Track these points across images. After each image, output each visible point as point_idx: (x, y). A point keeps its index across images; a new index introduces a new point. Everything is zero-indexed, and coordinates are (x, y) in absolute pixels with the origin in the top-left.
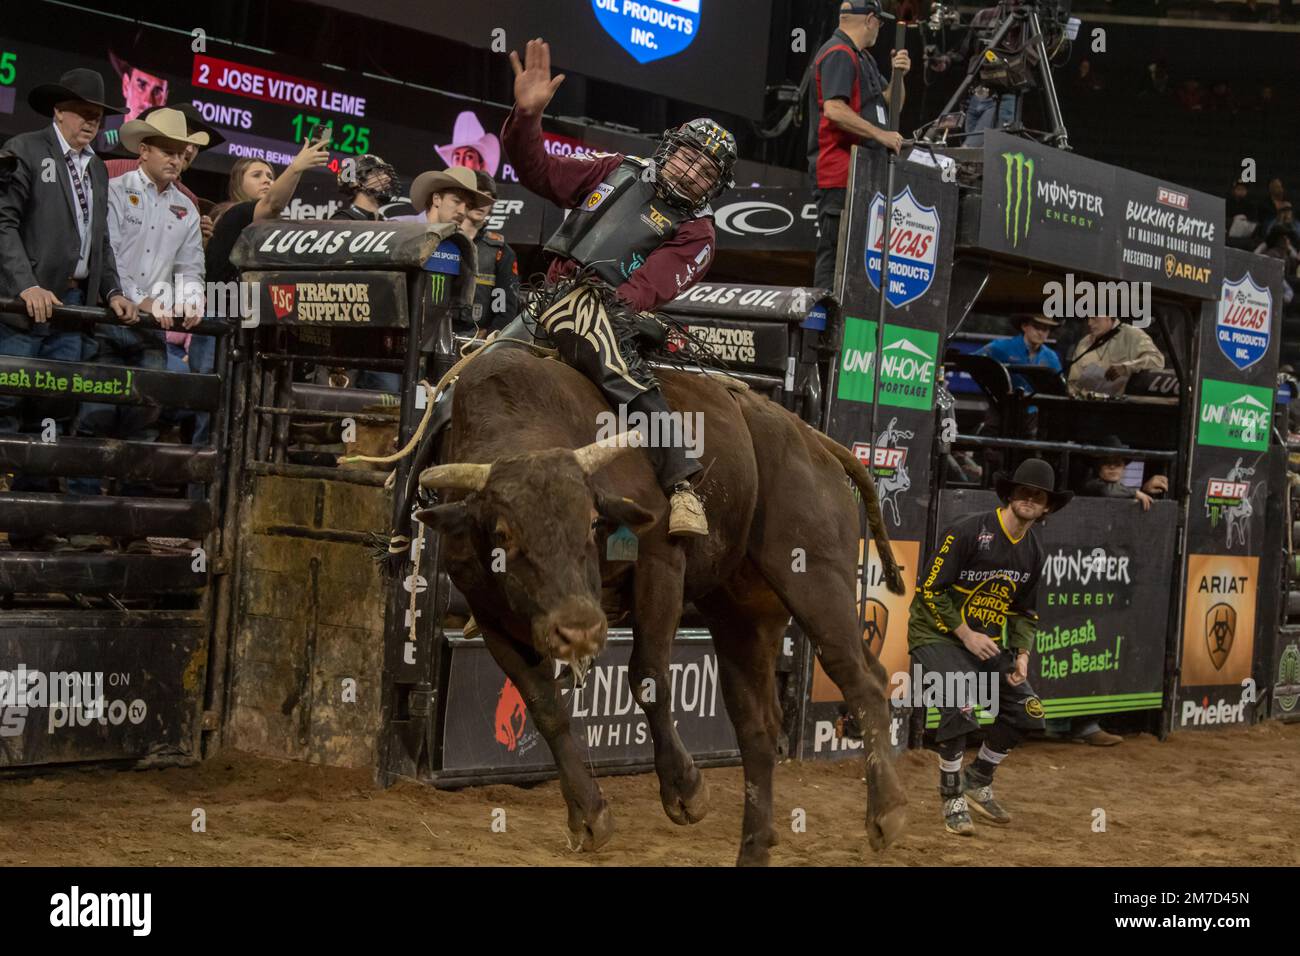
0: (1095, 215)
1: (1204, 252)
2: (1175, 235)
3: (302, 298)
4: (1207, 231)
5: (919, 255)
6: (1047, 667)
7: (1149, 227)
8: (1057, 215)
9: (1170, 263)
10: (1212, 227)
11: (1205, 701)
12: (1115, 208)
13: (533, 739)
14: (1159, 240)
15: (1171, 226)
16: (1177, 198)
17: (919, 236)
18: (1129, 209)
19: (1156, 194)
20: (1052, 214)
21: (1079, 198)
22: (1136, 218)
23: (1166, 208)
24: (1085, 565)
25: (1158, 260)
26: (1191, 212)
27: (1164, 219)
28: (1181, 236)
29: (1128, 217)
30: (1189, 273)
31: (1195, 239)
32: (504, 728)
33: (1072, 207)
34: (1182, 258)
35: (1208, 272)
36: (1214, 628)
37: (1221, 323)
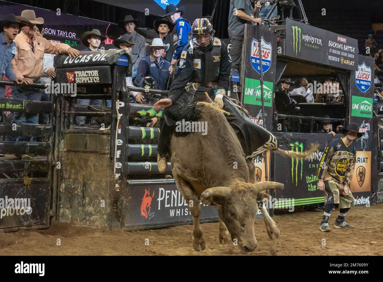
0: (319, 45)
1: (352, 56)
2: (343, 51)
3: (77, 76)
4: (353, 50)
5: (266, 58)
6: (310, 188)
7: (335, 49)
8: (308, 45)
9: (342, 60)
10: (354, 48)
11: (357, 197)
12: (325, 43)
13: (153, 214)
14: (339, 53)
15: (342, 48)
16: (343, 39)
17: (266, 52)
18: (329, 43)
19: (337, 38)
20: (307, 45)
21: (315, 40)
22: (332, 46)
23: (340, 43)
24: (320, 155)
25: (339, 59)
26: (348, 44)
27: (340, 46)
28: (345, 51)
29: (329, 46)
30: (348, 63)
31: (349, 52)
32: (144, 211)
33: (313, 43)
34: (346, 58)
35: (353, 62)
36: (359, 174)
37: (356, 78)
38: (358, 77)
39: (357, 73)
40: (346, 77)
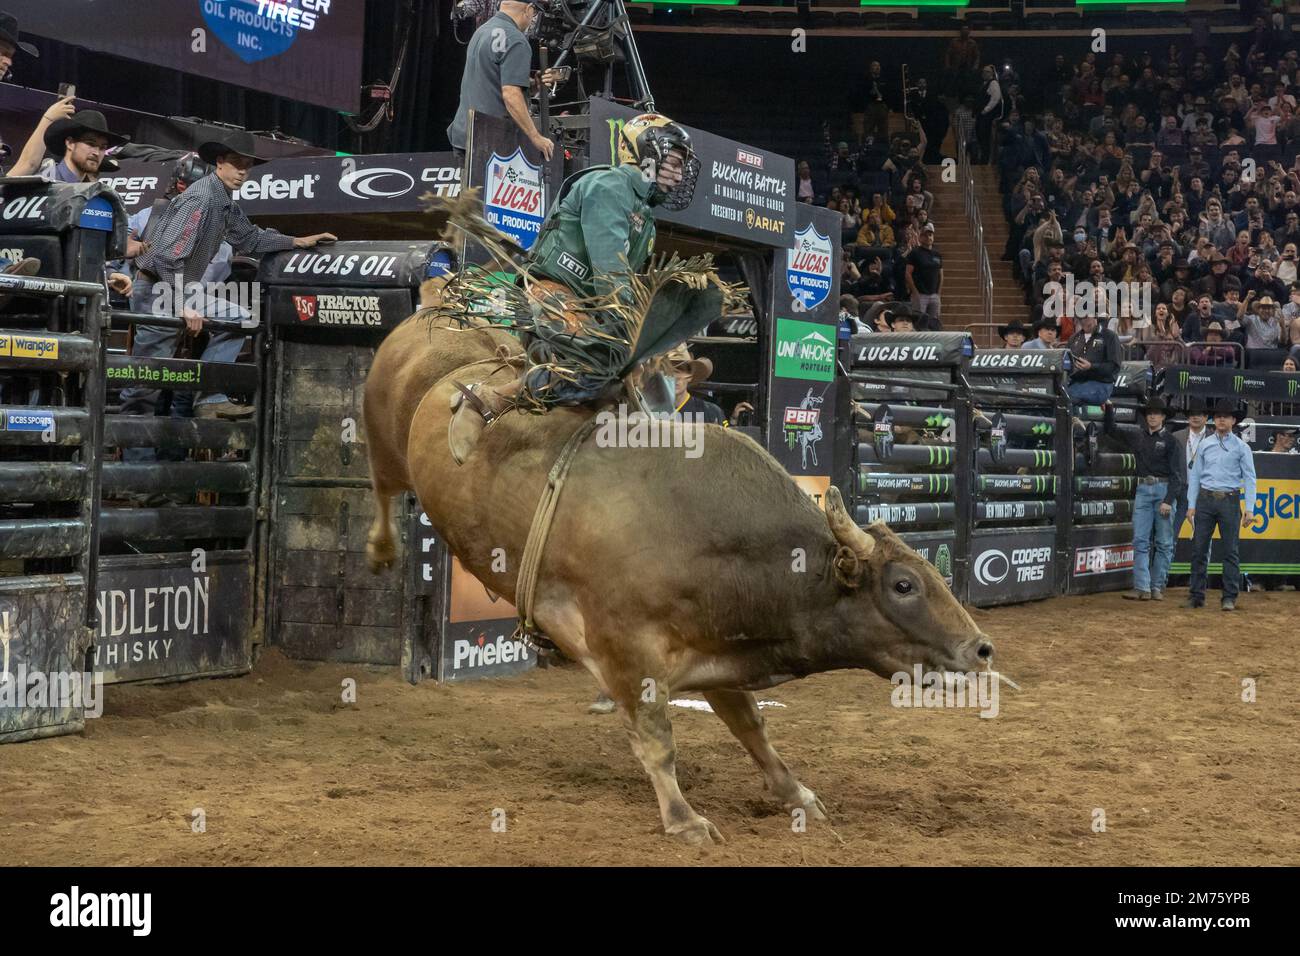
1: (777, 206)
2: (753, 191)
4: (780, 187)
5: (531, 210)
7: (732, 185)
9: (750, 216)
10: (784, 184)
14: (741, 196)
15: (750, 184)
16: (753, 158)
17: (531, 192)
18: (714, 169)
19: (735, 155)
22: (721, 176)
23: (745, 168)
25: (740, 213)
26: (766, 171)
27: (744, 177)
28: (758, 192)
29: (714, 175)
30: (767, 225)
31: (769, 194)
34: (761, 212)
35: (782, 224)
37: (790, 268)
38: (795, 266)
39: (792, 255)
40: (761, 266)
